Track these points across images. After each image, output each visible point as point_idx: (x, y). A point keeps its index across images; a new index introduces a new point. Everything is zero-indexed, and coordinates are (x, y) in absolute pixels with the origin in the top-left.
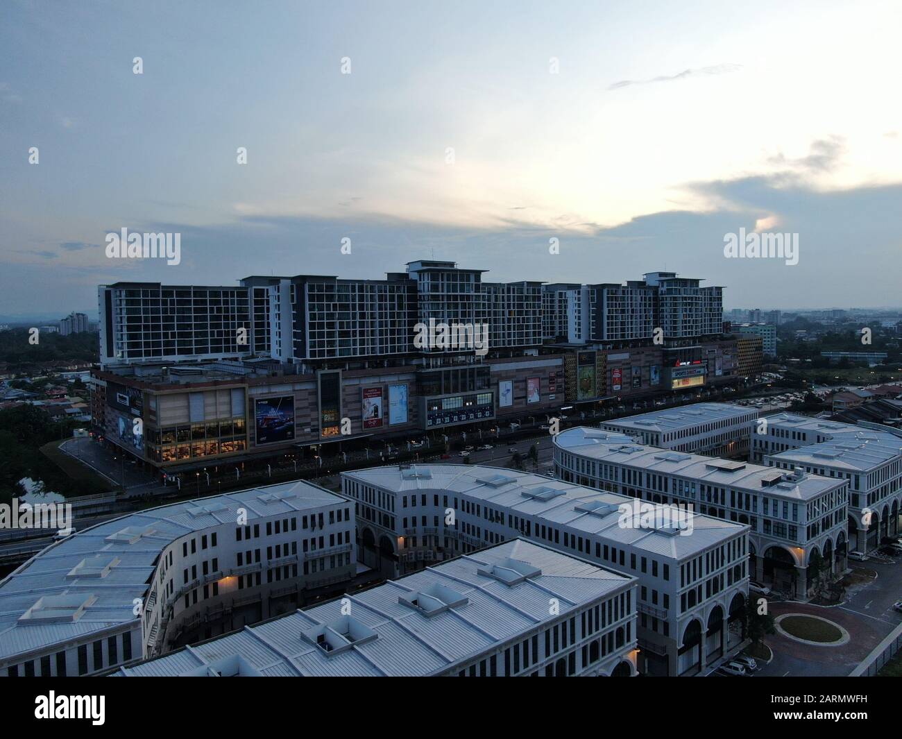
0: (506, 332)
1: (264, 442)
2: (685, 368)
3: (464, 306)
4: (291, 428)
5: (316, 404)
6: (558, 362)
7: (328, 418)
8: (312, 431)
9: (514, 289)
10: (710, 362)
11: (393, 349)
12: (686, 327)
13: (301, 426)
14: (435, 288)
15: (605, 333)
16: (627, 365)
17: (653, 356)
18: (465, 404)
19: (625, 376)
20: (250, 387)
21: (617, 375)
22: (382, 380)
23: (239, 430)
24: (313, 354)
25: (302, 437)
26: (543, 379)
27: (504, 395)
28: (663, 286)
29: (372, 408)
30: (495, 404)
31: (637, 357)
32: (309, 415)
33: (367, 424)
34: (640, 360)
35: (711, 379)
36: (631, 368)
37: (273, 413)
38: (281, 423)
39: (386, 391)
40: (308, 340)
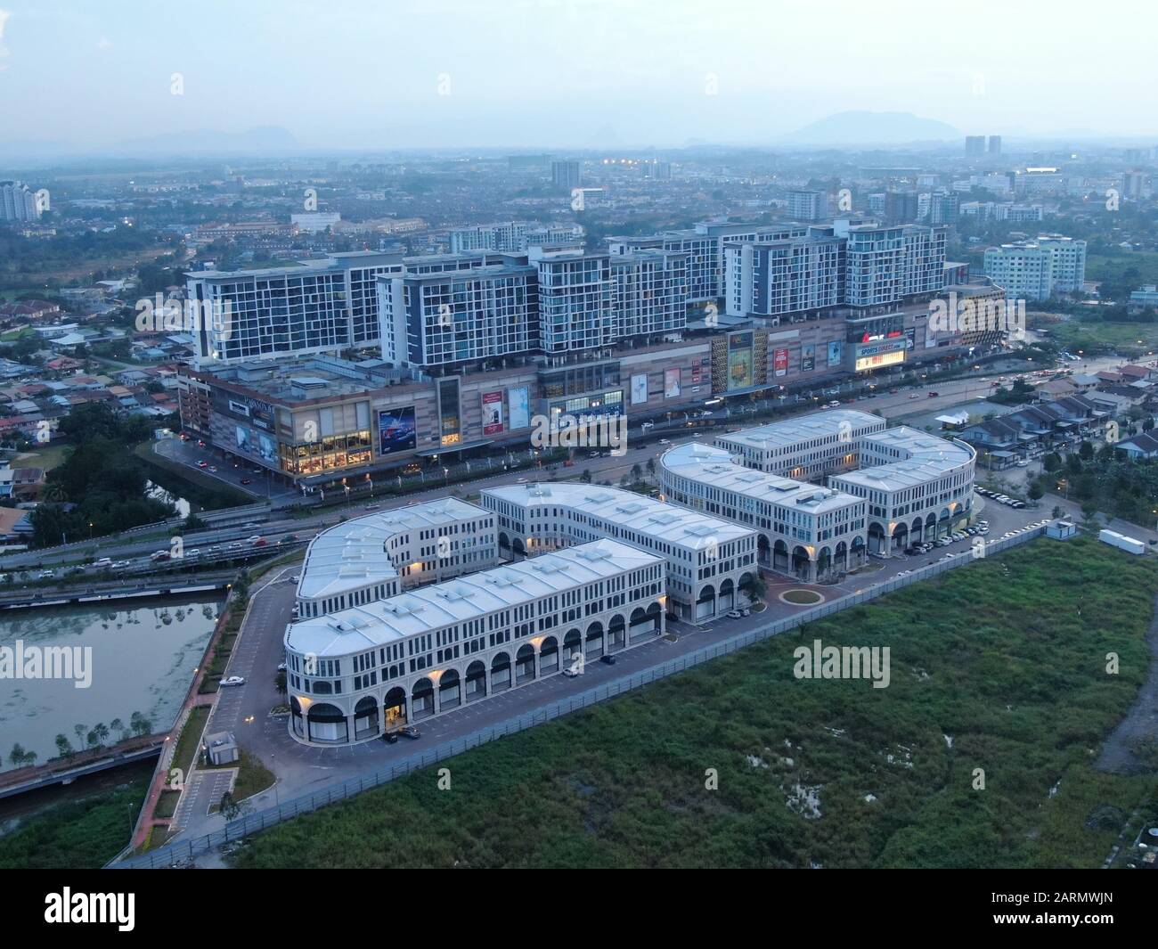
0: (641, 316)
1: (387, 452)
2: (876, 343)
3: (590, 297)
4: (413, 438)
5: (436, 412)
6: (706, 348)
7: (448, 425)
8: (433, 439)
9: (651, 266)
10: (917, 330)
11: (512, 347)
12: (880, 292)
13: (421, 434)
14: (557, 281)
15: (770, 306)
16: (797, 344)
17: (833, 330)
18: (590, 405)
19: (793, 358)
20: (373, 399)
21: (781, 358)
22: (502, 382)
23: (364, 442)
24: (430, 360)
25: (423, 446)
26: (684, 369)
27: (637, 391)
28: (851, 239)
29: (493, 414)
30: (626, 401)
31: (812, 333)
32: (429, 424)
33: (487, 431)
34: (813, 337)
35: (918, 352)
36: (800, 348)
37: (396, 424)
38: (403, 434)
39: (506, 395)
40: (425, 346)
